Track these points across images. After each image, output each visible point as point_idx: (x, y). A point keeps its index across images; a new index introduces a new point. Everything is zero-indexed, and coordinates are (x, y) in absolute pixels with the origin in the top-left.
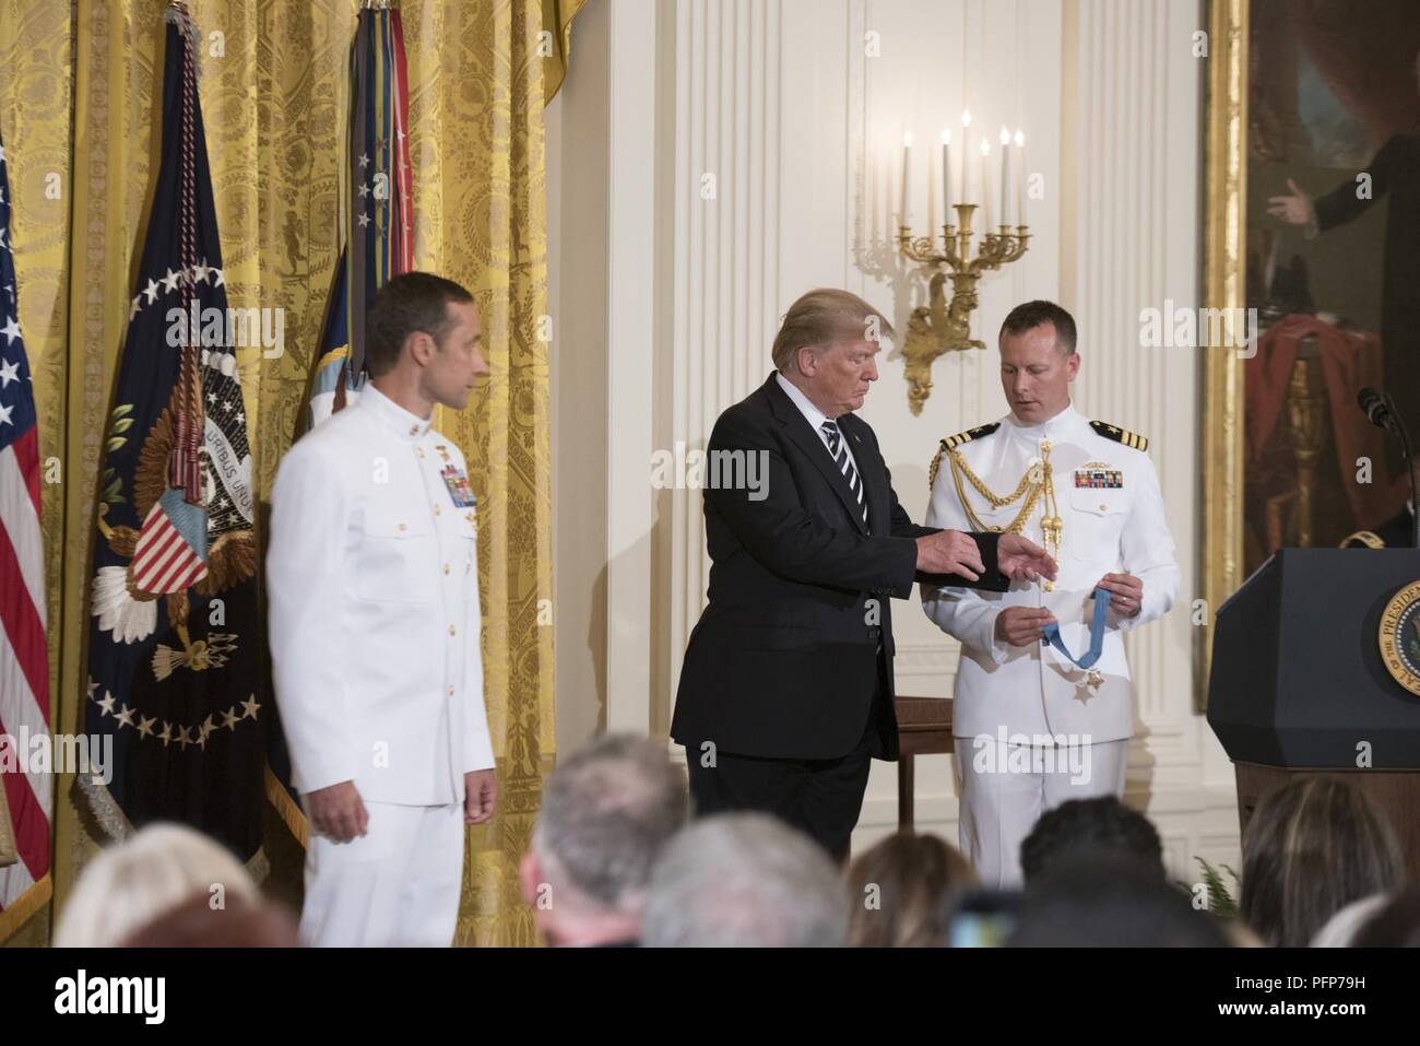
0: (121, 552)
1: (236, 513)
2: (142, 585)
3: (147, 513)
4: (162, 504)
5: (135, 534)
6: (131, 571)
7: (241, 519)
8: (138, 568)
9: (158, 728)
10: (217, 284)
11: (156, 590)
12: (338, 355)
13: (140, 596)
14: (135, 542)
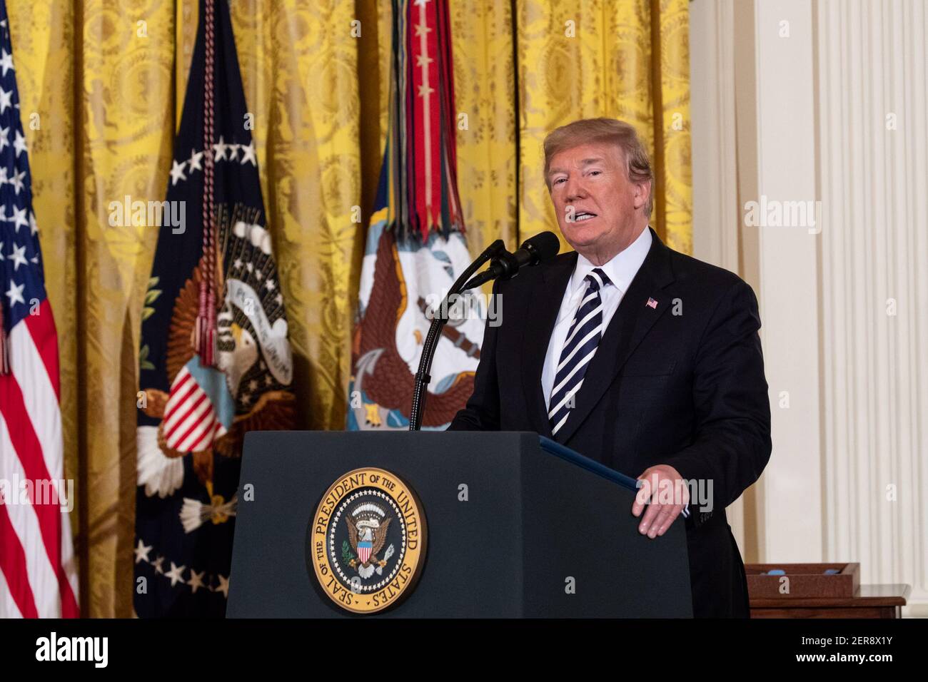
0: (151, 413)
1: (271, 375)
2: (171, 443)
3: (175, 377)
4: (190, 369)
5: (165, 397)
6: (162, 430)
7: (274, 380)
8: (168, 427)
9: (186, 575)
10: (244, 160)
11: (183, 448)
12: (380, 219)
13: (171, 453)
14: (165, 403)
